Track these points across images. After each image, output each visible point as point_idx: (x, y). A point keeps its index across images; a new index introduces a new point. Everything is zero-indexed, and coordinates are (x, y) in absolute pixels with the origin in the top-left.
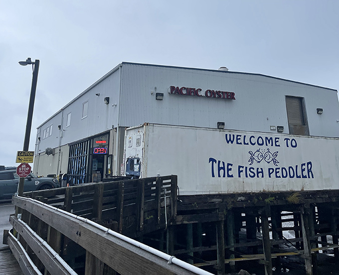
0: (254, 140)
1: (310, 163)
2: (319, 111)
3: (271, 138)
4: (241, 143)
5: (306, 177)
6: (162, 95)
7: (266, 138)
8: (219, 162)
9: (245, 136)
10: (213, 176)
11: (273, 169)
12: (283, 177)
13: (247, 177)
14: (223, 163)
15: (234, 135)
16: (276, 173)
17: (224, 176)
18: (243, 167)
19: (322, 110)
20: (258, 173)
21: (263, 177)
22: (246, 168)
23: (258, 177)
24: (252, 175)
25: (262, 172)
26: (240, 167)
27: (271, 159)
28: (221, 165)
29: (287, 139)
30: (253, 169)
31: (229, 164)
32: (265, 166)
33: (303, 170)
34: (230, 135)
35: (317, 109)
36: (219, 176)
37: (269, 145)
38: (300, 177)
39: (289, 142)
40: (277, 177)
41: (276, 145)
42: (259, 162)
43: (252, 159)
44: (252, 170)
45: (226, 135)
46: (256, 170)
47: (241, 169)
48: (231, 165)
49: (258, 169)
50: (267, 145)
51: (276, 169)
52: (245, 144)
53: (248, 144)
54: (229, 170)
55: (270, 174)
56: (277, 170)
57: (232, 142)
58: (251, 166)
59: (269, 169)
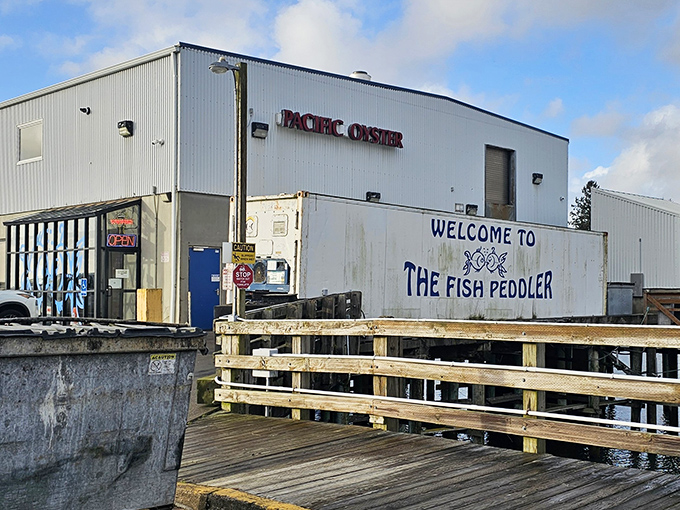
0: (474, 232)
1: (549, 273)
2: (537, 177)
3: (499, 229)
4: (454, 237)
5: (541, 296)
6: (265, 127)
7: (492, 228)
8: (420, 268)
9: (461, 224)
10: (410, 294)
11: (497, 283)
12: (510, 296)
13: (459, 295)
14: (426, 271)
15: (444, 222)
16: (502, 289)
17: (426, 294)
18: (454, 279)
19: (541, 176)
20: (476, 289)
21: (481, 296)
22: (459, 280)
23: (475, 296)
24: (467, 292)
25: (481, 288)
26: (450, 278)
27: (496, 265)
28: (423, 276)
29: (522, 231)
30: (469, 282)
31: (434, 274)
32: (486, 277)
33: (539, 285)
34: (439, 221)
35: (534, 174)
36: (419, 294)
37: (496, 241)
38: (533, 296)
39: (525, 236)
40: (501, 296)
41: (505, 242)
42: (478, 270)
43: (468, 265)
44: (467, 284)
45: (433, 220)
46: (472, 283)
47: (451, 282)
48: (438, 275)
49: (476, 282)
50: (492, 241)
51: (502, 282)
52: (460, 237)
53: (464, 238)
54: (434, 283)
55: (492, 291)
56: (504, 285)
57: (441, 234)
58: (466, 277)
59: (492, 283)
